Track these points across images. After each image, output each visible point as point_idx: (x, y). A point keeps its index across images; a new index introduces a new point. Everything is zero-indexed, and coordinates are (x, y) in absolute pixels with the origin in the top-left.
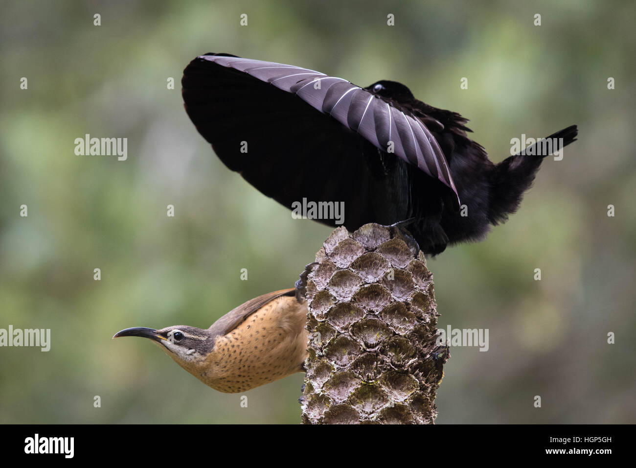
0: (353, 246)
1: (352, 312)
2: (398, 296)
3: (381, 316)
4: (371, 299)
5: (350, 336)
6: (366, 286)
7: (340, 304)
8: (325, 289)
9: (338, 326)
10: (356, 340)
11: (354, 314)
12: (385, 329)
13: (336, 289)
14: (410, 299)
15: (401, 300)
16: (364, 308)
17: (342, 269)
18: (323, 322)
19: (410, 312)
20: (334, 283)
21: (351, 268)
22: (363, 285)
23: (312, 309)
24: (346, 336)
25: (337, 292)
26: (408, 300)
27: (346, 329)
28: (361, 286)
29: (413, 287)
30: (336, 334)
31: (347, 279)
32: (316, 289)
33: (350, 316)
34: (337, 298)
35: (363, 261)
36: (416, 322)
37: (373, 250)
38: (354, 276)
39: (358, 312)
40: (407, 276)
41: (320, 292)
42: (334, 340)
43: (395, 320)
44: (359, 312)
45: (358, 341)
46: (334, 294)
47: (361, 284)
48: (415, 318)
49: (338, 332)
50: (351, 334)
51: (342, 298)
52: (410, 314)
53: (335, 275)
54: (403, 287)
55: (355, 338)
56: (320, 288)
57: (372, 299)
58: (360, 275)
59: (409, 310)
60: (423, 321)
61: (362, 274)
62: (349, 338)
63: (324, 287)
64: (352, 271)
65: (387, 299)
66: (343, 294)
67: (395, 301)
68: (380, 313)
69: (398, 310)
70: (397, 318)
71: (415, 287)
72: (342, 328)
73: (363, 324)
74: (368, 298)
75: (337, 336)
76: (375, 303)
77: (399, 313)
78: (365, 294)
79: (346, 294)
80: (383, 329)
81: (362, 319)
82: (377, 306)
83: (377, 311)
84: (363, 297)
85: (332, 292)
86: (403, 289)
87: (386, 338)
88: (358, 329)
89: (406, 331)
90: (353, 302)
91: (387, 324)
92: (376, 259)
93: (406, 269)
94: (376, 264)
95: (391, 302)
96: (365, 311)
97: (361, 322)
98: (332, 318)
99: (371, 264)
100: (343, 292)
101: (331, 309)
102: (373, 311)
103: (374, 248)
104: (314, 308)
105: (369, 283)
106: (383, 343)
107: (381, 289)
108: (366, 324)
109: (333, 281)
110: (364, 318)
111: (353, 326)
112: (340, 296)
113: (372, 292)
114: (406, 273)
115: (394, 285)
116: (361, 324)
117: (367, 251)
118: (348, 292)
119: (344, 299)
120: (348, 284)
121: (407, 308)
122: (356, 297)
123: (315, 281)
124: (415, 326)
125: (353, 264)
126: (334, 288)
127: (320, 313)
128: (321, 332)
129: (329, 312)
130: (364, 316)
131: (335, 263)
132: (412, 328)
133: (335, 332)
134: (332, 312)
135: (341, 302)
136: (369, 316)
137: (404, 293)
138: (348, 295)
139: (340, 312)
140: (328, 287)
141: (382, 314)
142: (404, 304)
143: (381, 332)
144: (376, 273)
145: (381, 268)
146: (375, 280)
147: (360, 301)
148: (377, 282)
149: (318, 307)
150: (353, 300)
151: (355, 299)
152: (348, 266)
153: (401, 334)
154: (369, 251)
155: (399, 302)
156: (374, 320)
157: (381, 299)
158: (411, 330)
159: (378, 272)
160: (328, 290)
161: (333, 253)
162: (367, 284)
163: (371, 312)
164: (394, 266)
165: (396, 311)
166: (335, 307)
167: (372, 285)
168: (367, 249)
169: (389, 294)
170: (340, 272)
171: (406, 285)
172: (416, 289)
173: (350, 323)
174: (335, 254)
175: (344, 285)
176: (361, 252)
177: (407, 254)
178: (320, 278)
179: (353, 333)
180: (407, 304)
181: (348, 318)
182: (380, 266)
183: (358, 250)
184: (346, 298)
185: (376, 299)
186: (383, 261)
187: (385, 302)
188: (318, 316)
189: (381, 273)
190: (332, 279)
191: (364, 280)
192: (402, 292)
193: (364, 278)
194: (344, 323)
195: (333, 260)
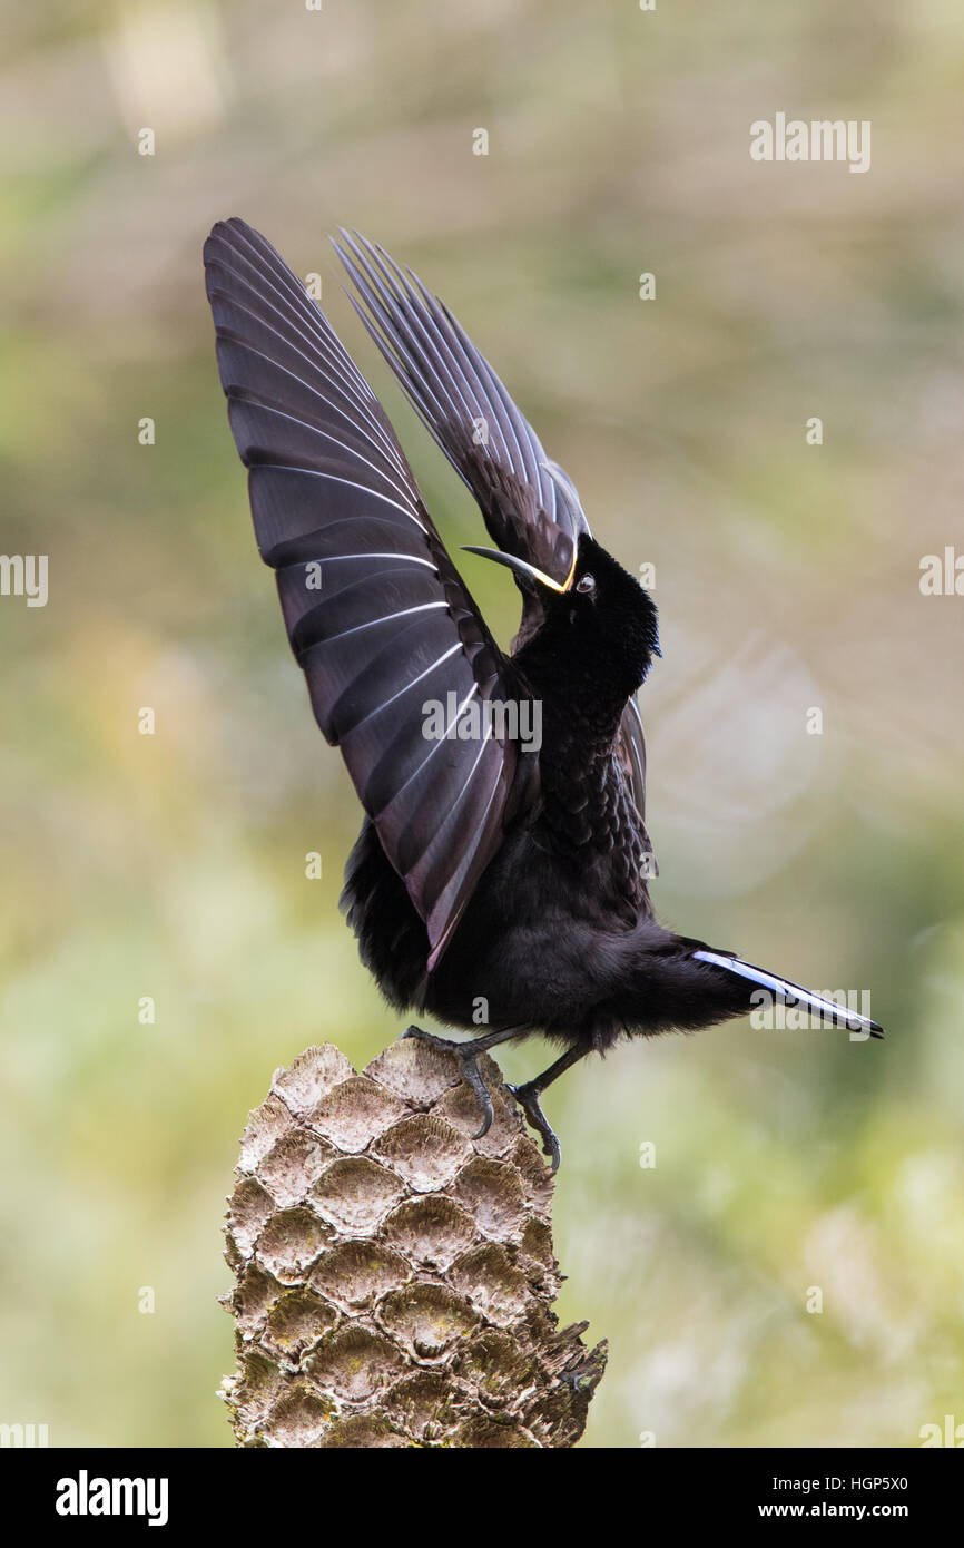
0: (369, 1095)
1: (375, 1265)
2: (492, 1228)
3: (452, 1278)
4: (423, 1234)
5: (378, 1326)
6: (415, 1199)
7: (347, 1244)
8: (302, 1204)
9: (340, 1298)
10: (390, 1337)
11: (381, 1271)
12: (462, 1309)
13: (332, 1203)
14: (517, 1237)
15: (498, 1238)
16: (410, 1255)
17: (347, 1154)
18: (296, 1287)
19: (516, 1269)
20: (326, 1189)
21: (374, 1154)
22: (408, 1197)
23: (259, 1254)
24: (365, 1327)
25: (333, 1213)
26: (514, 1238)
27: (363, 1306)
28: (402, 1199)
29: (520, 1206)
30: (337, 1320)
31: (361, 1180)
32: (273, 1204)
33: (370, 1275)
34: (339, 1229)
35: (400, 1135)
36: (528, 1296)
37: (426, 1110)
38: (379, 1172)
39: (391, 1266)
40: (506, 1177)
41: (283, 1213)
42: (331, 1334)
43: (483, 1289)
44: (395, 1264)
45: (398, 1338)
46: (328, 1218)
47: (403, 1195)
48: (526, 1285)
49: (343, 1314)
50: (381, 1322)
51: (349, 1230)
52: (514, 1274)
53: (329, 1170)
54: (497, 1203)
55: (389, 1331)
56: (285, 1201)
57: (425, 1232)
58: (397, 1172)
59: (513, 1264)
60: (542, 1294)
61: (401, 1168)
62: (372, 1331)
63: (298, 1200)
64: (378, 1162)
65: (463, 1234)
66: (349, 1219)
67: (483, 1238)
68: (451, 1269)
69: (490, 1264)
70: (485, 1282)
71: (527, 1205)
72: (353, 1306)
73: (407, 1297)
74: (417, 1230)
75: (341, 1323)
76: (433, 1245)
77: (491, 1270)
78: (408, 1220)
79: (357, 1217)
80: (455, 1310)
81: (405, 1285)
82: (439, 1251)
83: (443, 1265)
84: (403, 1228)
85: (324, 1210)
86: (498, 1210)
87: (464, 1332)
88: (395, 1306)
89: (512, 1317)
90: (383, 1241)
91: (468, 1300)
92: (434, 1131)
93: (507, 1158)
94: (431, 1144)
95: (477, 1243)
96: (414, 1265)
97: (403, 1292)
98: (321, 1276)
99: (420, 1145)
100: (349, 1213)
101: (321, 1257)
102: (432, 1265)
103: (427, 1102)
104: (266, 1251)
105: (424, 1193)
106: (460, 1346)
107: (451, 1209)
108: (414, 1296)
109: (322, 1186)
110: (411, 1282)
111: (384, 1300)
112: (345, 1222)
113: (427, 1215)
114: (506, 1169)
115: (479, 1199)
116: (405, 1296)
117: (409, 1110)
118: (363, 1214)
119: (356, 1231)
120: (360, 1193)
121: (509, 1258)
122: (389, 1226)
123: (265, 1183)
124: (526, 1305)
125: (378, 1144)
126: (327, 1202)
127: (289, 1264)
128: (287, 1311)
129: (316, 1262)
130: (410, 1275)
131: (327, 1137)
132: (520, 1308)
133: (330, 1313)
134: (322, 1263)
135: (348, 1238)
136: (422, 1276)
137: (499, 1221)
138: (363, 1222)
139: (343, 1264)
140: (311, 1201)
141: (455, 1273)
142: (505, 1248)
143: (450, 1317)
144: (434, 1168)
145: (446, 1154)
146: (437, 1185)
147: (397, 1238)
148: (443, 1190)
149: (274, 1247)
150: (382, 1235)
151: (386, 1232)
152: (363, 1146)
153: (499, 1325)
154: (416, 1111)
155: (492, 1243)
156: (435, 1287)
157: (447, 1234)
158: (519, 1316)
159: (441, 1164)
160: (311, 1207)
161: (317, 1112)
162: (416, 1193)
163: (428, 1265)
164: (480, 1152)
165: (485, 1265)
166: (332, 1252)
167: (429, 1198)
168: (409, 1104)
169: (470, 1223)
170: (342, 1162)
171: (503, 1198)
172: (528, 1209)
173: (374, 1295)
174: (322, 1114)
175: (351, 1197)
176: (395, 1112)
177: (502, 1121)
178: (277, 1175)
179: (382, 1317)
180: (511, 1248)
181: (364, 1282)
182: (445, 1149)
183: (382, 1107)
184: (360, 1227)
185: (435, 1234)
186: (452, 1137)
187: (461, 1241)
188: (284, 1272)
189: (450, 1167)
190: (321, 1180)
191: (409, 1183)
192: (497, 1218)
193: (406, 1180)
194: (354, 1293)
195: (320, 1131)
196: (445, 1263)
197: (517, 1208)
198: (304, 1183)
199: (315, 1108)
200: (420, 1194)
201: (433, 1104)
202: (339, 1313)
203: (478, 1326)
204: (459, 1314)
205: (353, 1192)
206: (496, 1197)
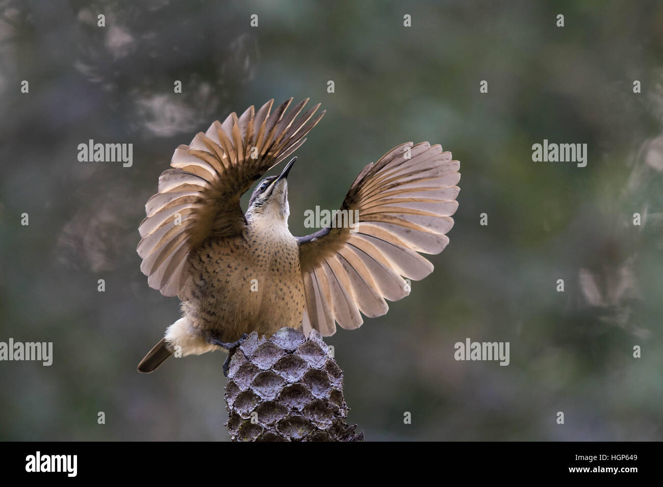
0: (271, 348)
1: (276, 410)
2: (318, 394)
3: (304, 413)
4: (293, 398)
5: (277, 432)
6: (288, 385)
7: (265, 403)
8: (249, 389)
9: (264, 423)
10: (282, 436)
11: (278, 412)
12: (308, 425)
14: (328, 396)
15: (320, 397)
16: (288, 406)
17: (264, 370)
18: (248, 419)
19: (328, 408)
20: (257, 384)
21: (273, 370)
22: (286, 385)
23: (235, 408)
24: (273, 432)
25: (260, 392)
26: (327, 397)
27: (272, 425)
28: (284, 385)
29: (329, 385)
30: (263, 431)
31: (270, 379)
32: (239, 390)
33: (274, 414)
34: (262, 398)
35: (283, 362)
36: (334, 418)
37: (292, 352)
38: (276, 376)
39: (281, 409)
40: (323, 375)
41: (243, 393)
42: (261, 436)
43: (316, 416)
44: (283, 410)
45: (284, 436)
46: (259, 394)
47: (284, 384)
48: (332, 413)
49: (265, 429)
50: (278, 430)
51: (266, 398)
52: (328, 410)
53: (258, 376)
54: (320, 385)
55: (281, 433)
56: (243, 389)
57: (293, 397)
58: (282, 375)
59: (327, 406)
60: (339, 416)
61: (283, 374)
62: (275, 434)
63: (247, 388)
64: (275, 372)
65: (307, 397)
66: (266, 394)
67: (315, 398)
68: (303, 410)
69: (319, 407)
70: (317, 414)
71: (331, 385)
72: (268, 425)
73: (287, 421)
74: (290, 397)
75: (264, 432)
76: (296, 401)
77: (319, 409)
78: (287, 393)
79: (269, 393)
80: (306, 425)
81: (287, 416)
82: (299, 403)
83: (300, 409)
84: (285, 396)
85: (256, 392)
86: (321, 387)
87: (309, 433)
88: (283, 425)
89: (327, 426)
90: (278, 401)
91: (310, 420)
92: (295, 360)
93: (323, 368)
94: (295, 365)
95: (312, 400)
96: (289, 409)
98: (256, 415)
99: (290, 365)
100: (266, 391)
101: (256, 408)
102: (296, 409)
103: (292, 350)
104: (237, 407)
105: (292, 383)
106: (308, 438)
107: (302, 388)
108: (290, 420)
109: (256, 382)
110: (289, 416)
111: (279, 423)
112: (264, 395)
113: (294, 391)
114: (322, 372)
115: (313, 383)
117: (286, 353)
118: (271, 392)
119: (268, 398)
120: (269, 384)
121: (325, 404)
122: (280, 396)
123: (236, 382)
124: (333, 421)
125: (275, 366)
126: (258, 388)
127: (245, 411)
128: (246, 428)
129: (254, 410)
130: (288, 413)
131: (257, 365)
132: (331, 422)
133: (261, 428)
135: (265, 401)
136: (293, 413)
137: (322, 391)
138: (271, 395)
139: (265, 410)
140: (252, 388)
141: (305, 411)
142: (323, 401)
143: (304, 427)
144: (296, 373)
146: (296, 380)
147: (283, 400)
148: (299, 381)
149: (240, 405)
150: (277, 399)
151: (279, 398)
152: (269, 367)
153: (322, 429)
154: (288, 353)
155: (318, 399)
156: (297, 417)
157: (302, 397)
158: (330, 425)
159: (298, 372)
160: (252, 390)
161: (253, 356)
162: (289, 383)
163: (295, 409)
164: (312, 367)
165: (316, 407)
166: (260, 406)
167: (294, 385)
168: (286, 351)
169: (310, 392)
170: (262, 373)
171: (322, 383)
173: (276, 421)
174: (255, 356)
175: (266, 386)
176: (281, 354)
177: (322, 354)
178: (240, 379)
179: (279, 429)
180: (326, 401)
181: (272, 416)
182: (300, 366)
183: (277, 352)
184: (270, 397)
185: (297, 397)
186: (302, 362)
187: (307, 399)
188: (243, 414)
189: (301, 373)
190: (255, 380)
191: (286, 380)
192: (320, 390)
193: (285, 378)
194: (268, 421)
195: (254, 362)
196: (301, 408)
197: (327, 386)
198: (250, 381)
199: (253, 354)
201: (294, 351)
202: (263, 428)
203: (314, 430)
205: (267, 384)
206: (320, 382)
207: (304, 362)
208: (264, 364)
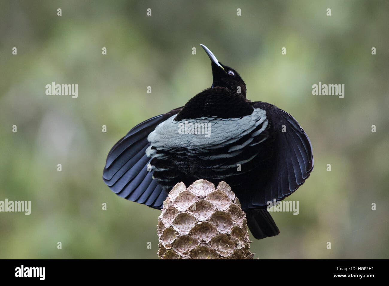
0: (188, 196)
1: (190, 242)
2: (223, 230)
3: (210, 244)
4: (203, 233)
6: (199, 223)
7: (181, 237)
8: (171, 226)
9: (181, 252)
11: (191, 244)
12: (213, 252)
13: (178, 226)
14: (230, 232)
15: (224, 233)
16: (198, 239)
17: (182, 212)
18: (169, 249)
19: (231, 241)
20: (176, 222)
21: (189, 212)
22: (197, 223)
24: (186, 259)
25: (179, 228)
26: (229, 232)
27: (186, 254)
28: (196, 223)
29: (232, 223)
31: (186, 219)
32: (164, 227)
33: (189, 245)
34: (179, 233)
35: (196, 206)
36: (235, 248)
37: (203, 198)
38: (190, 216)
39: (194, 242)
40: (227, 215)
41: (167, 229)
43: (220, 247)
44: (195, 242)
46: (177, 230)
49: (181, 256)
50: (190, 258)
51: (183, 233)
52: (230, 242)
53: (177, 217)
54: (225, 223)
56: (167, 226)
57: (203, 232)
58: (194, 216)
59: (230, 239)
61: (196, 215)
63: (170, 225)
64: (189, 213)
65: (214, 232)
66: (183, 230)
67: (220, 233)
68: (210, 242)
69: (222, 240)
70: (221, 245)
71: (234, 223)
72: (184, 254)
73: (198, 250)
74: (201, 232)
75: (180, 259)
76: (206, 235)
77: (223, 241)
78: (199, 229)
79: (185, 229)
80: (212, 253)
81: (197, 247)
82: (207, 237)
84: (197, 232)
85: (176, 228)
86: (225, 225)
88: (194, 253)
89: (228, 254)
90: (191, 235)
91: (215, 250)
92: (205, 204)
93: (227, 210)
94: (205, 208)
95: (217, 234)
96: (199, 241)
97: (196, 249)
98: (176, 246)
99: (202, 208)
100: (183, 228)
101: (175, 240)
103: (204, 196)
104: (163, 240)
105: (202, 221)
107: (210, 225)
108: (200, 250)
109: (176, 221)
110: (199, 246)
111: (191, 252)
112: (182, 231)
113: (204, 228)
114: (227, 213)
115: (219, 222)
116: (197, 250)
117: (199, 199)
118: (187, 228)
119: (184, 233)
120: (186, 223)
121: (228, 238)
122: (192, 231)
123: (163, 221)
124: (234, 250)
125: (189, 209)
127: (168, 243)
128: (168, 256)
129: (174, 242)
130: (199, 244)
131: (177, 208)
132: (232, 251)
134: (176, 242)
135: (182, 235)
136: (202, 244)
137: (226, 228)
138: (187, 230)
139: (182, 242)
140: (172, 225)
141: (211, 243)
142: (226, 235)
143: (211, 255)
144: (206, 214)
145: (209, 210)
146: (205, 219)
147: (195, 234)
148: (207, 220)
149: (166, 239)
150: (190, 234)
151: (192, 233)
152: (186, 210)
153: (224, 256)
154: (201, 199)
155: (222, 234)
156: (205, 247)
157: (210, 232)
158: (232, 253)
159: (207, 213)
160: (173, 227)
161: (175, 201)
162: (200, 222)
163: (203, 241)
164: (219, 209)
165: (221, 240)
166: (178, 239)
167: (203, 223)
168: (199, 197)
169: (216, 229)
170: (181, 214)
171: (227, 221)
172: (234, 224)
173: (189, 250)
174: (177, 202)
175: (184, 223)
176: (196, 200)
177: (227, 200)
178: (167, 219)
179: (191, 256)
180: (228, 235)
181: (187, 246)
183: (192, 198)
184: (186, 232)
185: (206, 233)
186: (211, 206)
187: (213, 234)
188: (166, 245)
189: (210, 214)
190: (175, 219)
191: (198, 219)
192: (225, 227)
193: (197, 218)
194: (184, 250)
195: (175, 206)
196: (208, 240)
197: (231, 224)
198: (171, 220)
199: (175, 200)
200: (201, 222)
201: (205, 197)
202: (179, 256)
203: (218, 257)
204: (213, 254)
205: (184, 222)
206: (225, 221)
207: (212, 205)
208: (182, 207)
